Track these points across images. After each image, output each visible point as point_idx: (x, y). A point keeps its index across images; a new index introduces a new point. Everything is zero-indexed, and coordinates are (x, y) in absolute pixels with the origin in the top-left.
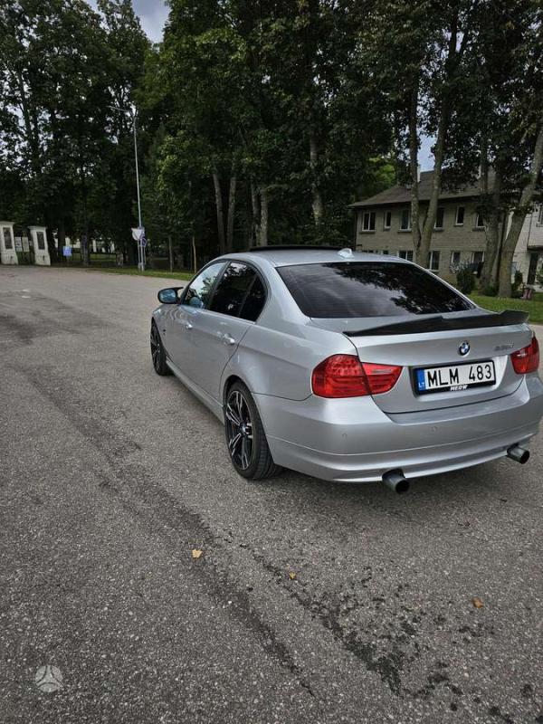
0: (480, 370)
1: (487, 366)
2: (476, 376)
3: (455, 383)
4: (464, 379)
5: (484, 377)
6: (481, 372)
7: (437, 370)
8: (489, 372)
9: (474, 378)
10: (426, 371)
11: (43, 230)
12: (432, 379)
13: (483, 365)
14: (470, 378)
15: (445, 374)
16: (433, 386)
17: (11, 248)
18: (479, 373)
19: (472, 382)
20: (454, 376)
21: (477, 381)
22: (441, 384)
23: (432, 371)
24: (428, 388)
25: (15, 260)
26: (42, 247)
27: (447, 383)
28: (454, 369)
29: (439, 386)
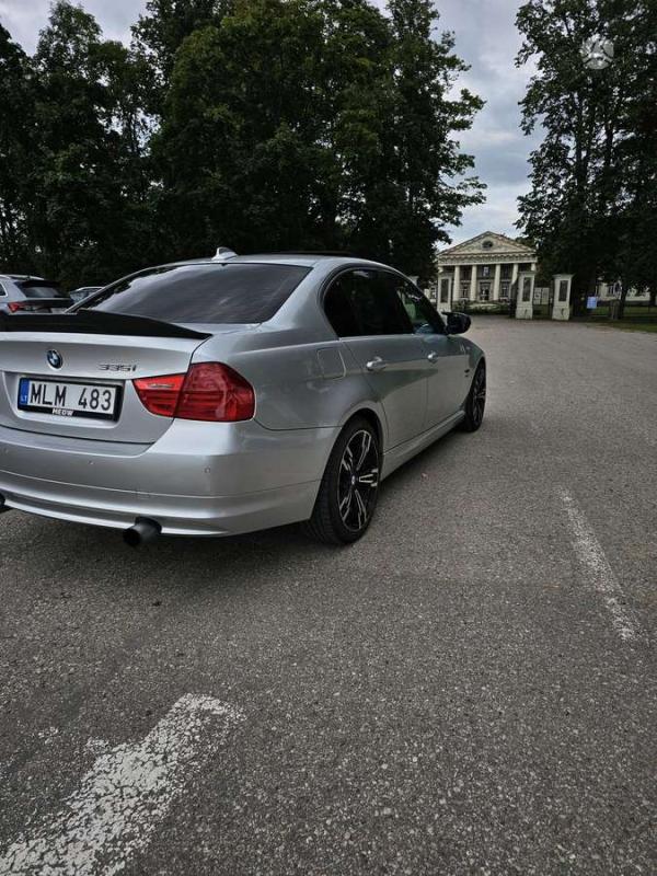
0: (95, 395)
1: (107, 391)
2: (88, 402)
3: (60, 406)
4: (72, 402)
5: (99, 406)
6: (96, 399)
7: (43, 384)
8: (108, 400)
9: (85, 404)
10: (31, 383)
11: (568, 279)
12: (36, 394)
13: (101, 390)
14: (80, 403)
15: (50, 392)
16: (35, 404)
17: (528, 300)
18: (93, 399)
19: (81, 408)
20: (61, 396)
21: (88, 409)
22: (44, 402)
23: (37, 384)
24: (29, 404)
25: (530, 314)
26: (562, 298)
27: (50, 403)
28: (61, 386)
29: (41, 405)
